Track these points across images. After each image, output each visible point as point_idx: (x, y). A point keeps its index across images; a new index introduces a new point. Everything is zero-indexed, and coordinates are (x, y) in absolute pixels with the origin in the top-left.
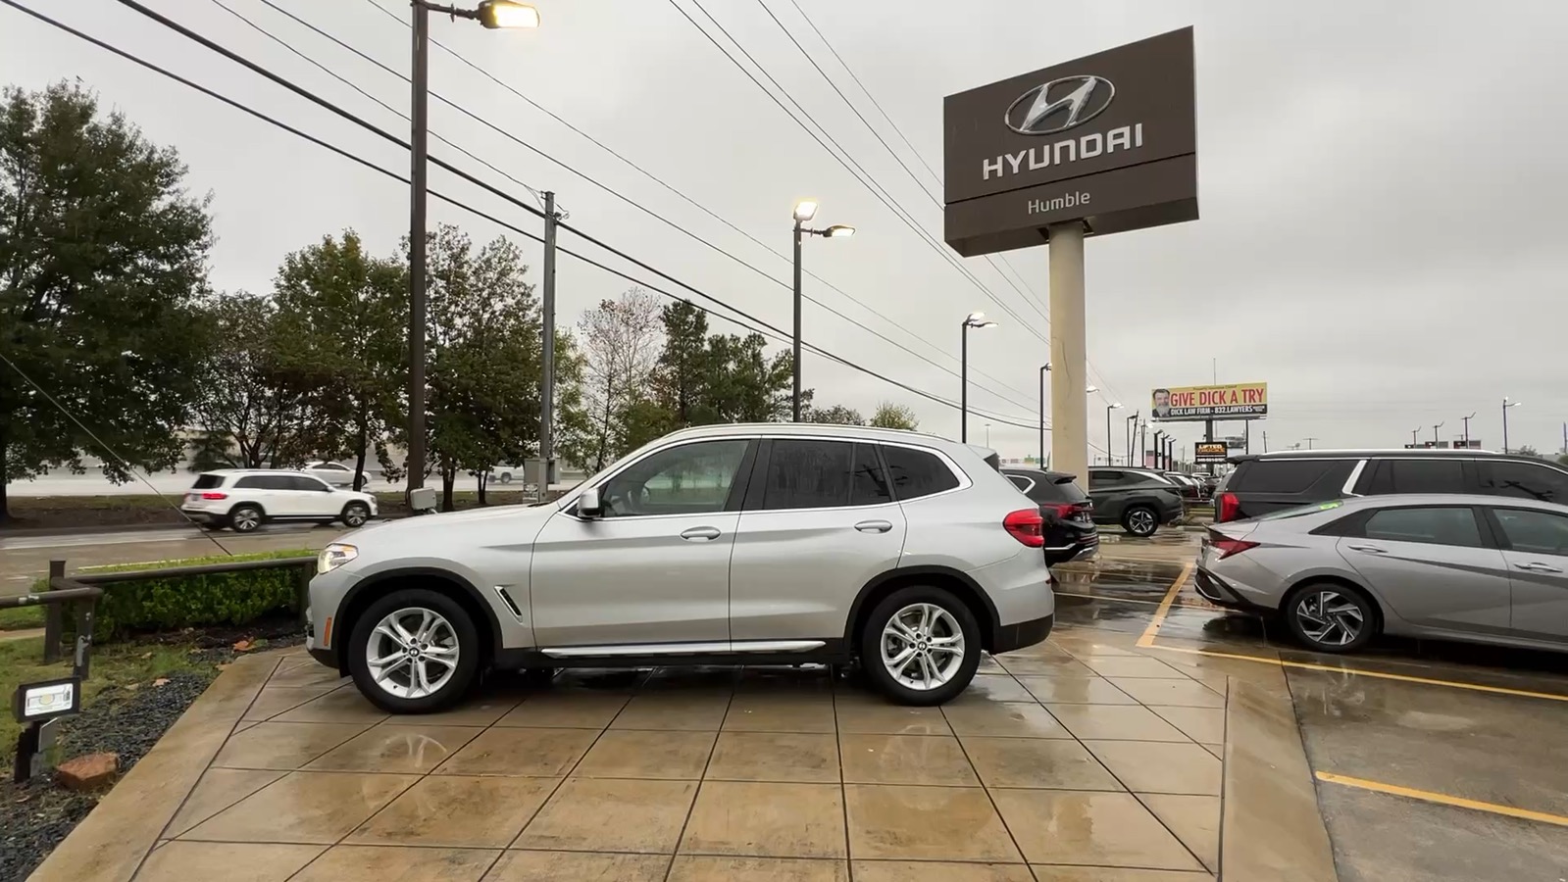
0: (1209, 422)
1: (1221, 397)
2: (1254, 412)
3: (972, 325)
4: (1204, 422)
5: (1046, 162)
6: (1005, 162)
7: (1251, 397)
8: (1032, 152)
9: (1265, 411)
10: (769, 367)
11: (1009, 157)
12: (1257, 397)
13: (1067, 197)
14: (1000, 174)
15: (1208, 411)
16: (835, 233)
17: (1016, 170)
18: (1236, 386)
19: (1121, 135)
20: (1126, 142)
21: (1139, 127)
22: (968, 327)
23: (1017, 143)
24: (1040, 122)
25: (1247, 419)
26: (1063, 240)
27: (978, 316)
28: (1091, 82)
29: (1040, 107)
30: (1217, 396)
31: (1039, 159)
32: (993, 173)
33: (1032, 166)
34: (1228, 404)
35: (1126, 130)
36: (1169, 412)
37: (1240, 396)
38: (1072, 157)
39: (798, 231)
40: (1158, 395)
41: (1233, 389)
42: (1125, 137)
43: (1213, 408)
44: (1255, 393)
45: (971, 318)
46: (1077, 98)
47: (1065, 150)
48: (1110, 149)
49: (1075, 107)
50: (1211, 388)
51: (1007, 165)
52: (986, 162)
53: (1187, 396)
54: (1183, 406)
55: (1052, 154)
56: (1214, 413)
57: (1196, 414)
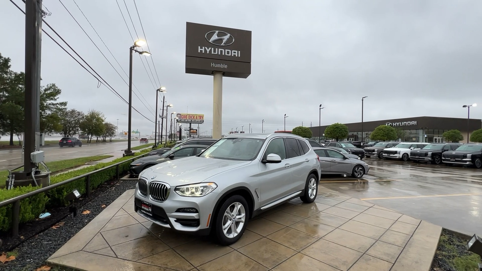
0: (190, 124)
1: (194, 117)
2: (201, 122)
3: (159, 91)
4: (189, 124)
5: (216, 53)
6: (205, 49)
7: (200, 118)
8: (213, 49)
9: (203, 122)
10: (43, 90)
11: (206, 48)
12: (202, 118)
13: (222, 65)
14: (203, 52)
15: (190, 121)
16: (144, 54)
17: (208, 52)
18: (197, 115)
19: (235, 52)
20: (236, 54)
21: (239, 52)
22: (158, 91)
23: (209, 45)
24: (215, 41)
25: (199, 123)
26: (218, 76)
27: (163, 88)
28: (229, 35)
29: (215, 37)
30: (193, 117)
31: (215, 51)
32: (201, 51)
33: (213, 53)
34: (195, 119)
35: (236, 51)
36: (181, 120)
37: (198, 117)
38: (223, 54)
39: (131, 49)
40: (178, 115)
41: (196, 116)
42: (236, 53)
43: (191, 120)
44: (201, 117)
45: (161, 89)
46: (226, 38)
47: (221, 51)
48: (233, 55)
49: (224, 41)
50: (191, 115)
51: (205, 50)
52: (199, 47)
53: (185, 116)
54: (184, 119)
55: (218, 51)
56: (191, 121)
57: (187, 121)
